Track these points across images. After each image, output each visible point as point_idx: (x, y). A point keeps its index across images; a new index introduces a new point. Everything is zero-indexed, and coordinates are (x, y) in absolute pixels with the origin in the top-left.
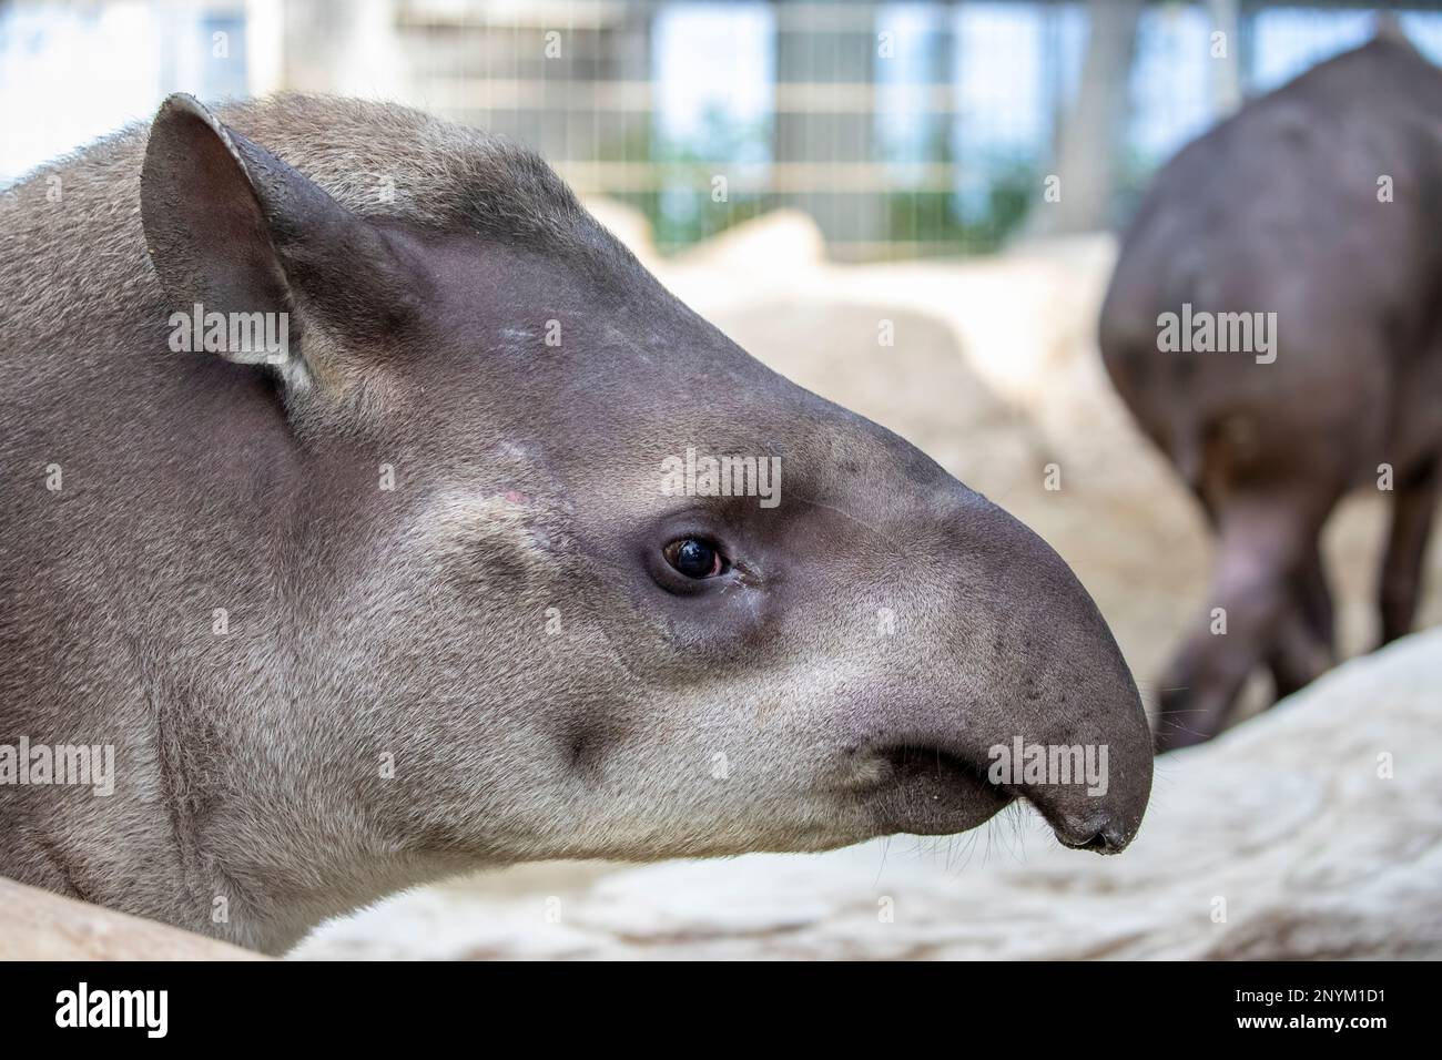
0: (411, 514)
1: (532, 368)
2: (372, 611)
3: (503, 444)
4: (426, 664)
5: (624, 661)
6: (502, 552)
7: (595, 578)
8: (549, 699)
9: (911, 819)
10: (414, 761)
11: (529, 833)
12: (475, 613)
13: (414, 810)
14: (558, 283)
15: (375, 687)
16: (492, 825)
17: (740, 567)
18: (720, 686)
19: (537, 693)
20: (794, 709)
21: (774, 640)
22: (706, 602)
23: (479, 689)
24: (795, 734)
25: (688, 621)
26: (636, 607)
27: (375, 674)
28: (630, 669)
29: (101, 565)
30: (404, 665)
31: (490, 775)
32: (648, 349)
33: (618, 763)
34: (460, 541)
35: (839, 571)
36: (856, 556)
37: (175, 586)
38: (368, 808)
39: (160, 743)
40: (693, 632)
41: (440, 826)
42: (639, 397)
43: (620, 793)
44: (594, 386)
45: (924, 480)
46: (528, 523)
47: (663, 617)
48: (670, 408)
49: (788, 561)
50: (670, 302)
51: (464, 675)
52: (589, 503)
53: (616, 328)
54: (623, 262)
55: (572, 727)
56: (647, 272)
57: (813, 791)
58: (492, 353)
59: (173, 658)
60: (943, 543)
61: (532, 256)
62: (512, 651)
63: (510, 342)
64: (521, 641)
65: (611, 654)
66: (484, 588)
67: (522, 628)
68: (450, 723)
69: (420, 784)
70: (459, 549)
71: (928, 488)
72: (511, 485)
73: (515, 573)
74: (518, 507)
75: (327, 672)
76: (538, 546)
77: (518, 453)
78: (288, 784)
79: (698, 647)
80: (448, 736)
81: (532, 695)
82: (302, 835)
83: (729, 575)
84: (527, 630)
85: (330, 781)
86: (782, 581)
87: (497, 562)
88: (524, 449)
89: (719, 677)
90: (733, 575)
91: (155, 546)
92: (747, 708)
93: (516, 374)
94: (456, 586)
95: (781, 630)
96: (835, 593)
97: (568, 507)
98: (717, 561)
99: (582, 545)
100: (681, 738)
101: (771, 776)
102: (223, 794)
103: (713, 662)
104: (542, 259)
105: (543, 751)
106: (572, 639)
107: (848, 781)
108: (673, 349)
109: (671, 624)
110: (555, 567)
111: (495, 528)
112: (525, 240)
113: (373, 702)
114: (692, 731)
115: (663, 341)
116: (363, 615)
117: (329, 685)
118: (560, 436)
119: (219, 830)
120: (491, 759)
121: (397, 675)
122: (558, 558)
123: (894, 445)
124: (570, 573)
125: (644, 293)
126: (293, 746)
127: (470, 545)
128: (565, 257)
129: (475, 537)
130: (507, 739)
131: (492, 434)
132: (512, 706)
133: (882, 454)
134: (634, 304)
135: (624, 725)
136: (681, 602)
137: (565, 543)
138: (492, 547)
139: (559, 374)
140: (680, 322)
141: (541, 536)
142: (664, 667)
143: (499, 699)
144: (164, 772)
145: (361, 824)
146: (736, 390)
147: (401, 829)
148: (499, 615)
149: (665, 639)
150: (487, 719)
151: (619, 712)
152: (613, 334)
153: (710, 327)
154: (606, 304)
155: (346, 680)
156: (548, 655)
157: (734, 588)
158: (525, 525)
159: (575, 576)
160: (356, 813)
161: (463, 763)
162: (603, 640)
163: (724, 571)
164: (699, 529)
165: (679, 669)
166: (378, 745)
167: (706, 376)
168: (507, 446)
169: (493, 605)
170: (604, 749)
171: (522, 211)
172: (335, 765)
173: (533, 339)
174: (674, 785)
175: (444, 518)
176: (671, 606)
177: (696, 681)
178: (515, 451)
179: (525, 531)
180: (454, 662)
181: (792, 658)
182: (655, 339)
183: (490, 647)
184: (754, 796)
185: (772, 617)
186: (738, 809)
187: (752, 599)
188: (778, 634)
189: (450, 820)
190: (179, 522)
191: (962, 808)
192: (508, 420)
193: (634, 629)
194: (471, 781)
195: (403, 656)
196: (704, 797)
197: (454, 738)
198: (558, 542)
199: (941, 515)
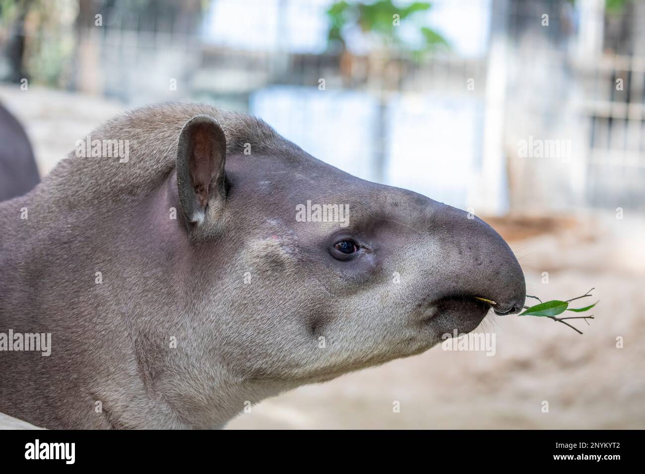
0: (238, 252)
1: (273, 193)
2: (225, 290)
3: (267, 220)
4: (250, 306)
5: (327, 289)
6: (274, 257)
7: (311, 261)
8: (300, 310)
9: (450, 328)
10: (247, 344)
11: (297, 365)
12: (268, 283)
13: (248, 364)
14: (275, 163)
15: (230, 317)
16: (282, 365)
17: (364, 247)
18: (365, 292)
19: (295, 309)
20: (394, 296)
21: (381, 272)
22: (354, 262)
23: (273, 311)
24: (397, 305)
25: (348, 269)
26: (328, 267)
27: (229, 313)
28: (330, 292)
29: (111, 286)
30: (241, 308)
31: (281, 344)
32: (312, 179)
33: (331, 331)
34: (258, 257)
35: (399, 242)
36: (403, 236)
37: (139, 294)
38: (228, 365)
39: (137, 353)
40: (350, 273)
41: (260, 368)
42: (313, 195)
43: (333, 343)
44: (296, 195)
45: (422, 204)
46: (282, 245)
47: (338, 269)
48: (325, 196)
49: (380, 242)
50: (317, 161)
51: (266, 307)
52: (304, 235)
53: (299, 173)
54: (296, 151)
55: (311, 320)
56: (306, 153)
57: (408, 325)
58: (258, 190)
59: (139, 321)
60: (431, 226)
61: (263, 156)
62: (284, 294)
63: (263, 185)
64: (286, 289)
65: (322, 288)
66: (269, 272)
67: (286, 285)
68: (261, 326)
69: (250, 353)
70: (258, 260)
71: (423, 206)
72: (273, 234)
73: (281, 264)
74: (277, 240)
75: (208, 315)
76: (287, 253)
77: (274, 223)
78: (193, 360)
79: (353, 278)
80: (261, 331)
81: (293, 310)
82: (198, 380)
83: (360, 251)
84: (288, 285)
85: (212, 355)
86: (379, 249)
87: (273, 261)
88: (276, 221)
89: (363, 289)
90: (362, 251)
91: (130, 279)
92: (376, 299)
93: (268, 196)
94: (259, 274)
95: (382, 267)
96: (398, 250)
97: (296, 237)
98: (355, 247)
99: (304, 249)
100: (354, 315)
101: (391, 322)
102: (165, 369)
103: (360, 283)
104: (267, 156)
105: (301, 331)
106: (306, 285)
107: (421, 318)
108: (321, 177)
109: (342, 271)
110: (295, 259)
111: (270, 249)
112: (259, 152)
113: (229, 323)
114: (358, 312)
115: (317, 175)
116: (222, 292)
117: (209, 320)
118: (288, 214)
119: (164, 383)
120: (280, 338)
121: (238, 312)
122: (296, 256)
123: (409, 194)
124: (301, 260)
125: (306, 160)
126: (195, 345)
127: (261, 258)
128: (275, 154)
129: (263, 254)
130: (286, 329)
131: (263, 218)
132: (286, 315)
133: (405, 198)
134: (304, 164)
135: (331, 315)
136: (344, 263)
137: (297, 250)
138: (270, 256)
139: (283, 193)
140: (322, 167)
141: (288, 249)
142: (342, 288)
143: (281, 313)
144: (139, 364)
145: (225, 372)
146: (348, 185)
147: (243, 372)
148: (277, 281)
149: (341, 277)
150: (277, 322)
151: (329, 310)
152: (299, 176)
153: (333, 167)
154: (294, 167)
155: (216, 317)
156: (298, 293)
157: (363, 255)
158: (281, 246)
159: (303, 261)
160: (223, 367)
161: (268, 342)
162: (318, 283)
163: (358, 249)
164: (346, 237)
165: (348, 289)
166: (232, 339)
167: (336, 183)
168: (269, 221)
169: (274, 278)
170: (324, 326)
171: (256, 143)
172: (214, 349)
173: (271, 183)
174: (354, 335)
175: (250, 250)
176: (340, 265)
177: (355, 293)
178: (272, 222)
179: (281, 248)
180: (261, 302)
181: (388, 278)
182: (314, 175)
183: (275, 294)
184: (386, 331)
185: (379, 263)
186: (381, 338)
187: (369, 258)
188: (382, 269)
189: (264, 366)
190: (140, 270)
191: (469, 320)
192: (268, 212)
193: (329, 276)
194: (272, 349)
195: (240, 305)
196: (367, 337)
197: (264, 332)
198: (295, 250)
199: (429, 216)
